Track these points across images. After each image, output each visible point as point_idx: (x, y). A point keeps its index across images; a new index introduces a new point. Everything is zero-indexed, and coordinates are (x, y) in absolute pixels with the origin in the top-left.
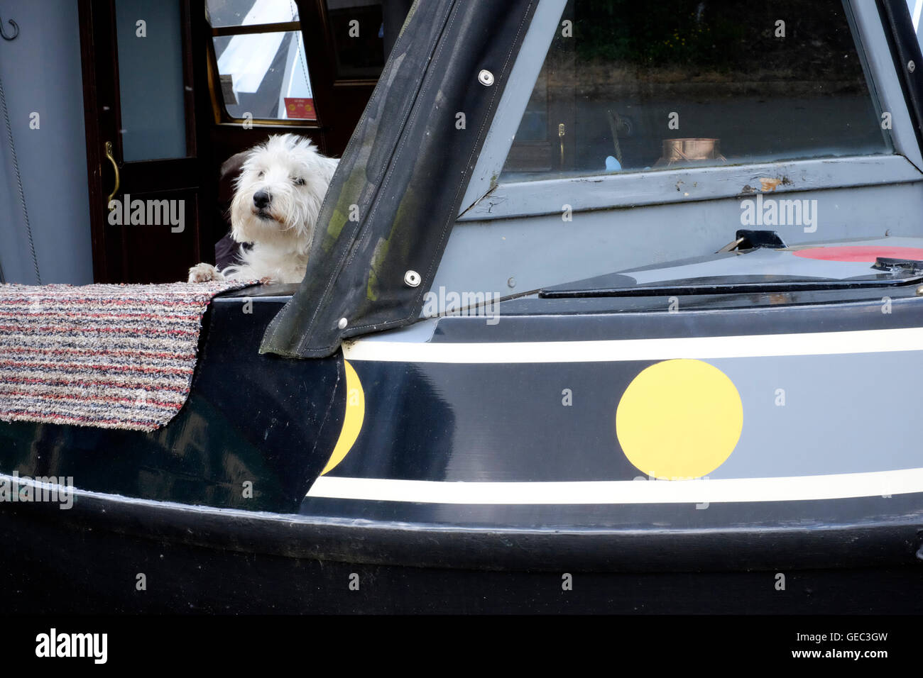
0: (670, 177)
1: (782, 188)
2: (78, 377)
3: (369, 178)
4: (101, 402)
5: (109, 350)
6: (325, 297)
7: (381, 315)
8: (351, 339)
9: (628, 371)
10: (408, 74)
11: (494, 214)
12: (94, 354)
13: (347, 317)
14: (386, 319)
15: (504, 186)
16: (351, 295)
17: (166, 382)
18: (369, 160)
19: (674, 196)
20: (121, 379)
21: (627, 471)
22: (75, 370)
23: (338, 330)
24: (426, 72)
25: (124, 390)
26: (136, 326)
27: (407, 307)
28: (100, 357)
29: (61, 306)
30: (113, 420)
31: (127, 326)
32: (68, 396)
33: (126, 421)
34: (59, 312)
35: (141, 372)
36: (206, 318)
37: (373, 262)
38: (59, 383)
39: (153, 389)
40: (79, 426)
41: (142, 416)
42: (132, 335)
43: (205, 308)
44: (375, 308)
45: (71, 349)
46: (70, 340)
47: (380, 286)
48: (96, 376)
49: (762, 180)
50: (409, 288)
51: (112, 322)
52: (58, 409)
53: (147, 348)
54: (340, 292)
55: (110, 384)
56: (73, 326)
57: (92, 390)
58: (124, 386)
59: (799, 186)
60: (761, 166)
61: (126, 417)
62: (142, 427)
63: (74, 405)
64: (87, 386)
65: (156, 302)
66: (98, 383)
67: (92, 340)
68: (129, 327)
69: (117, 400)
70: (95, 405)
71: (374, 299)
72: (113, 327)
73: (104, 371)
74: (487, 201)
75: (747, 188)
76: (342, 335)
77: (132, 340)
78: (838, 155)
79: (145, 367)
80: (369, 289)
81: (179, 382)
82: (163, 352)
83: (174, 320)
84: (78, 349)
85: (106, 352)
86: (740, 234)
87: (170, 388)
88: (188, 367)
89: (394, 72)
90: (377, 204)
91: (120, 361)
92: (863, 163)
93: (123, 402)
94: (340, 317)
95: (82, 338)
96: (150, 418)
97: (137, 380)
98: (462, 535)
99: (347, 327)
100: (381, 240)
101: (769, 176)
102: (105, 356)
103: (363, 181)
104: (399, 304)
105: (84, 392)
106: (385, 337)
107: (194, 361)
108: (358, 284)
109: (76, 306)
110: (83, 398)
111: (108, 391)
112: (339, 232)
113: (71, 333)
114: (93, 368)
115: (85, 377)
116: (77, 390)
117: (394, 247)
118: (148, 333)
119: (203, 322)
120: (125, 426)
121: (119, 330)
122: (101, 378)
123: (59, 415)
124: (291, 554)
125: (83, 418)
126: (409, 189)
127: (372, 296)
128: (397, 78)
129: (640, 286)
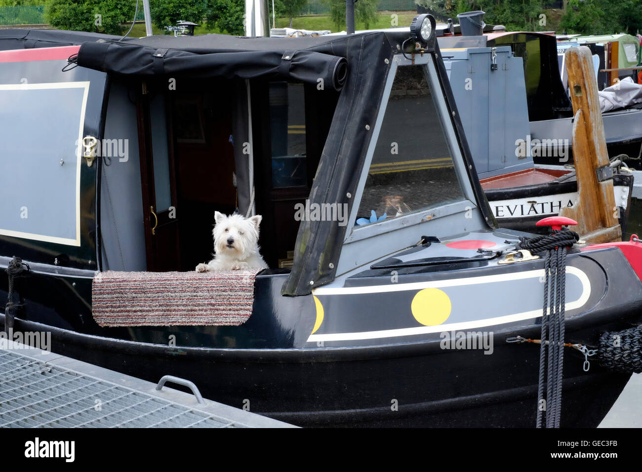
0: (401, 220)
1: (433, 218)
2: (201, 308)
3: (311, 231)
4: (213, 316)
5: (214, 297)
6: (303, 273)
7: (323, 279)
8: (315, 288)
9: (413, 293)
10: (320, 194)
11: (352, 241)
12: (207, 299)
13: (313, 281)
14: (325, 280)
15: (354, 231)
16: (313, 273)
17: (242, 307)
18: (310, 225)
19: (402, 226)
20: (222, 307)
21: (417, 324)
22: (199, 305)
23: (310, 285)
24: (327, 194)
25: (224, 312)
26: (225, 288)
27: (330, 275)
28: (210, 300)
29: (188, 282)
30: (221, 322)
31: (221, 288)
32: (197, 315)
33: (227, 322)
34: (188, 284)
35: (231, 304)
36: (255, 284)
37: (320, 261)
38: (192, 310)
39: (237, 310)
40: (205, 326)
41: (234, 320)
42: (224, 291)
43: (255, 281)
44: (322, 277)
45: (196, 298)
46: (195, 294)
47: (323, 270)
48: (209, 307)
49: (427, 216)
50: (330, 269)
51: (214, 287)
52: (193, 320)
53: (231, 296)
54: (308, 272)
55: (217, 310)
56: (195, 289)
57: (209, 312)
58: (224, 310)
59: (438, 217)
60: (426, 211)
61: (227, 321)
62: (235, 324)
63: (201, 318)
64: (206, 311)
65: (232, 279)
66: (211, 309)
67: (205, 294)
68: (223, 288)
69: (222, 315)
70: (211, 318)
71: (321, 274)
72: (215, 289)
73: (213, 305)
74: (351, 236)
75: (423, 220)
76: (312, 287)
77: (224, 293)
78: (448, 203)
79: (232, 302)
80: (319, 271)
81: (248, 307)
82: (239, 297)
83: (242, 285)
84: (199, 297)
85: (212, 298)
86: (423, 237)
87: (244, 310)
88: (251, 302)
89: (315, 193)
90: (317, 241)
91: (220, 301)
92: (458, 205)
93: (224, 316)
94: (310, 280)
95: (201, 293)
96: (238, 321)
97: (229, 308)
98: (366, 349)
99: (314, 284)
100: (322, 254)
101: (429, 215)
102: (212, 300)
103: (309, 232)
104: (328, 275)
105: (205, 313)
106: (326, 286)
107: (253, 300)
108: (315, 269)
109: (196, 281)
110: (205, 315)
111: (216, 312)
112: (304, 251)
113: (195, 291)
114: (208, 304)
115: (205, 308)
116: (201, 312)
117: (326, 255)
118: (231, 290)
119: (254, 285)
120: (226, 324)
121: (218, 290)
122: (212, 308)
123: (194, 322)
124: (302, 362)
125: (206, 323)
126: (329, 236)
127: (321, 273)
128: (316, 195)
129: (405, 263)
